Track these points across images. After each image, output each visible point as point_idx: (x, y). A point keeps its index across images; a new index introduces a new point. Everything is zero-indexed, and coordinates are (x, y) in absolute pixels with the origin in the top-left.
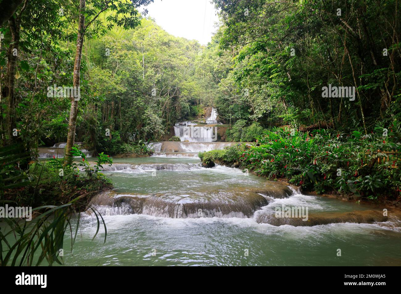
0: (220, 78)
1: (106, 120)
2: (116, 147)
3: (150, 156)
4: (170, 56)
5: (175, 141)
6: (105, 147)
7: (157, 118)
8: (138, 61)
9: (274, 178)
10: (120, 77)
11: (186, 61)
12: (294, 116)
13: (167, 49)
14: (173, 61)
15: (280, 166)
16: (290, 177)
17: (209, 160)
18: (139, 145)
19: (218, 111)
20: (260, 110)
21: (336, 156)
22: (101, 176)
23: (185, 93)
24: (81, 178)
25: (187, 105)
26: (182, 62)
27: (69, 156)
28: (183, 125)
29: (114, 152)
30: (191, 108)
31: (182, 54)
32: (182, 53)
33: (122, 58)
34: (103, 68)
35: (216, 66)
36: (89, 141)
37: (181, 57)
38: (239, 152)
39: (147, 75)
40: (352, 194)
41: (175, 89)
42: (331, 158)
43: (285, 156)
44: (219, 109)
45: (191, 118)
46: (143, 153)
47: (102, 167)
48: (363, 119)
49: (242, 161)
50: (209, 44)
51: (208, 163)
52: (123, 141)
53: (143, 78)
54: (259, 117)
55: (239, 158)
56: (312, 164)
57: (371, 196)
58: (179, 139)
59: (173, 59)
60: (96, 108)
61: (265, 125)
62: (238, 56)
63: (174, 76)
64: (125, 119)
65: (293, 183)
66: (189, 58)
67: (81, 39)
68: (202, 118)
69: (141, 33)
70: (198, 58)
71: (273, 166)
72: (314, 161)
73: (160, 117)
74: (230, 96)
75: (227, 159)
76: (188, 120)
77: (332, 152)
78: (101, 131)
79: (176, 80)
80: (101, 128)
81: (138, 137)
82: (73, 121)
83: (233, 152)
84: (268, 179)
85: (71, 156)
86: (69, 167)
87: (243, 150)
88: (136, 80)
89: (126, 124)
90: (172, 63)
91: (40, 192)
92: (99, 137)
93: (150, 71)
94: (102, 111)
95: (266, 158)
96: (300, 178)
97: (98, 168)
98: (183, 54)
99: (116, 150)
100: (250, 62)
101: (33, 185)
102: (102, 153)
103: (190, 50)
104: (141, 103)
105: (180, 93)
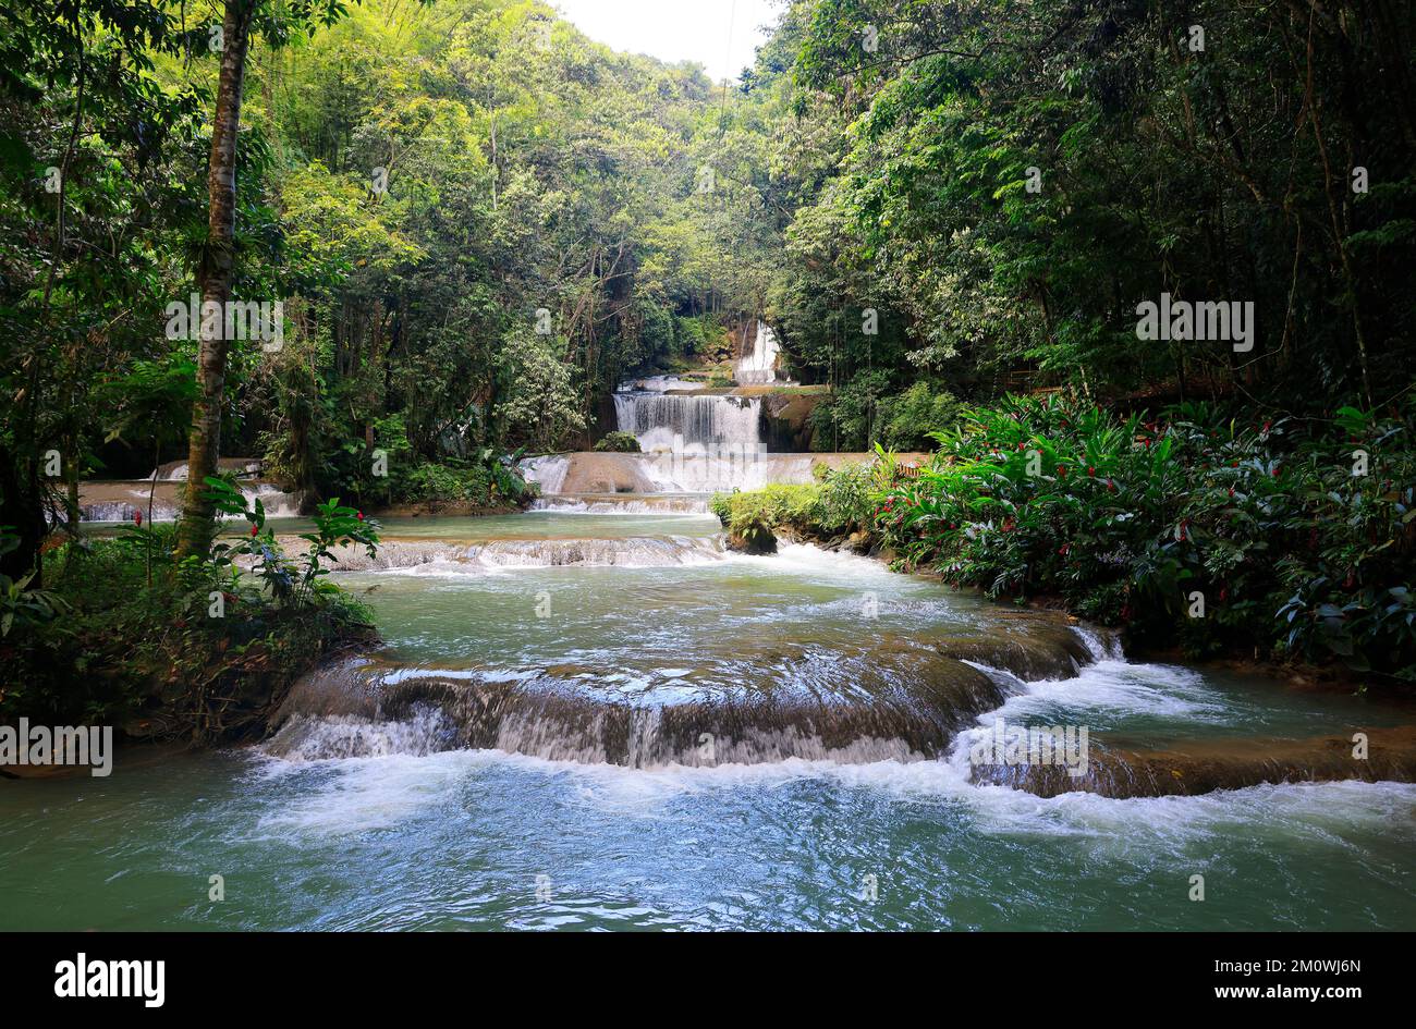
0: (792, 205)
1: (350, 372)
3: (526, 508)
4: (597, 121)
5: (618, 449)
6: (350, 478)
7: (553, 363)
8: (472, 141)
9: (1017, 595)
10: (405, 202)
11: (658, 139)
12: (1080, 351)
13: (586, 92)
14: (608, 141)
15: (1037, 548)
16: (1081, 589)
17: (756, 524)
18: (479, 468)
19: (781, 335)
20: (952, 329)
21: (1267, 510)
22: (327, 597)
23: (649, 265)
24: (247, 605)
25: (664, 313)
26: (643, 144)
27: (198, 513)
29: (386, 497)
30: (677, 326)
31: (642, 115)
32: (644, 110)
33: (410, 128)
34: (334, 171)
35: (775, 164)
36: (287, 455)
37: (638, 123)
38: (873, 495)
39: (507, 193)
41: (615, 252)
42: (1243, 515)
43: (1057, 510)
44: (786, 325)
45: (678, 362)
46: (496, 497)
47: (334, 559)
48: (1363, 362)
49: (881, 525)
50: (747, 75)
51: (749, 535)
52: (421, 451)
53: (492, 211)
54: (948, 356)
55: (871, 517)
56: (1171, 538)
57: (1410, 669)
58: (633, 442)
59: (607, 133)
60: (312, 324)
61: (963, 386)
62: (866, 117)
63: (612, 201)
64: (425, 369)
65: (1094, 618)
66: (669, 129)
67: (237, 37)
68: (720, 360)
69: (484, 29)
70: (706, 130)
71: (1009, 548)
72: (1178, 529)
73: (561, 359)
74: (832, 276)
75: (825, 519)
76: (666, 370)
77: (1246, 493)
78: (331, 415)
79: (622, 215)
80: (330, 403)
81: (479, 435)
82: (212, 374)
83: (848, 494)
84: (992, 601)
85: (210, 514)
86: (200, 562)
87: (885, 484)
88: (470, 220)
89: (430, 388)
90: (603, 147)
91: (81, 664)
92: (323, 438)
93: (521, 182)
94: (334, 335)
95: (980, 516)
96: (1122, 596)
97: (315, 564)
98: (648, 115)
100: (912, 145)
101: (49, 637)
102: (334, 502)
103: (676, 99)
104: (486, 303)
105: (636, 264)
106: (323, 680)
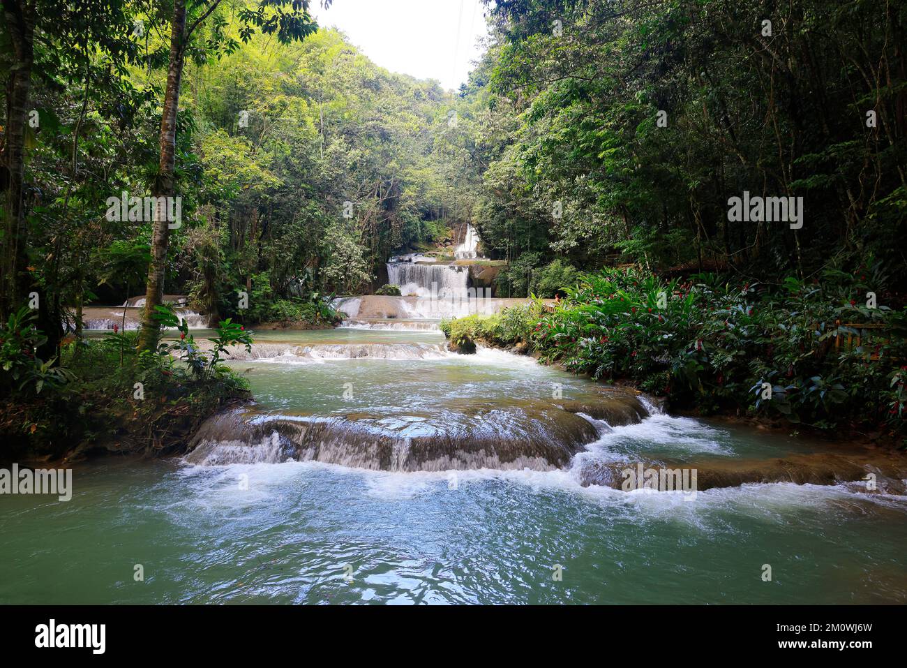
0: (487, 160)
1: (239, 248)
2: (261, 307)
3: (337, 326)
4: (380, 111)
5: (389, 294)
7: (353, 246)
8: (309, 120)
9: (609, 378)
10: (271, 154)
11: (414, 122)
12: (644, 244)
13: (374, 95)
14: (386, 122)
15: (620, 353)
16: (643, 376)
17: (464, 337)
18: (311, 304)
19: (480, 232)
20: (574, 231)
21: (745, 333)
22: (223, 374)
23: (408, 192)
24: (178, 378)
25: (415, 219)
26: (405, 124)
27: (151, 326)
28: (406, 261)
29: (258, 319)
30: (423, 226)
31: (405, 108)
32: (406, 105)
33: (275, 112)
34: (231, 135)
35: (479, 137)
36: (202, 294)
37: (402, 113)
38: (529, 322)
39: (329, 150)
40: (778, 415)
41: (388, 184)
42: (732, 336)
43: (631, 332)
44: (483, 227)
45: (423, 246)
46: (320, 320)
47: (227, 353)
48: (798, 253)
49: (534, 339)
50: (463, 87)
51: (461, 343)
52: (278, 293)
53: (321, 160)
54: (572, 245)
55: (528, 334)
56: (693, 348)
57: (821, 422)
58: (397, 290)
59: (386, 117)
60: (217, 221)
61: (580, 262)
62: (528, 111)
63: (387, 156)
64: (281, 247)
65: (649, 392)
66: (419, 116)
67: (177, 59)
68: (446, 246)
69: (317, 58)
70: (440, 118)
71: (604, 353)
72: (696, 343)
73: (357, 243)
74: (509, 200)
75: (503, 335)
76: (416, 250)
77: (734, 324)
78: (228, 272)
79: (393, 164)
80: (227, 265)
81: (311, 285)
82: (160, 248)
83: (516, 321)
84: (596, 381)
85: (157, 326)
86: (151, 354)
87: (536, 316)
88: (308, 165)
89: (284, 258)
90: (383, 125)
91: (82, 410)
92: (223, 285)
93: (336, 144)
94: (230, 227)
95: (588, 334)
96: (665, 380)
97: (217, 355)
98: (408, 108)
99: (261, 313)
100: (553, 128)
101: (63, 394)
102: (228, 321)
103: (424, 100)
104: (316, 211)
105: (400, 191)
106: (220, 421)
